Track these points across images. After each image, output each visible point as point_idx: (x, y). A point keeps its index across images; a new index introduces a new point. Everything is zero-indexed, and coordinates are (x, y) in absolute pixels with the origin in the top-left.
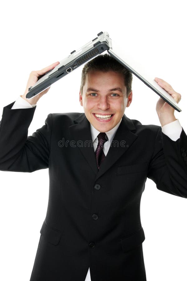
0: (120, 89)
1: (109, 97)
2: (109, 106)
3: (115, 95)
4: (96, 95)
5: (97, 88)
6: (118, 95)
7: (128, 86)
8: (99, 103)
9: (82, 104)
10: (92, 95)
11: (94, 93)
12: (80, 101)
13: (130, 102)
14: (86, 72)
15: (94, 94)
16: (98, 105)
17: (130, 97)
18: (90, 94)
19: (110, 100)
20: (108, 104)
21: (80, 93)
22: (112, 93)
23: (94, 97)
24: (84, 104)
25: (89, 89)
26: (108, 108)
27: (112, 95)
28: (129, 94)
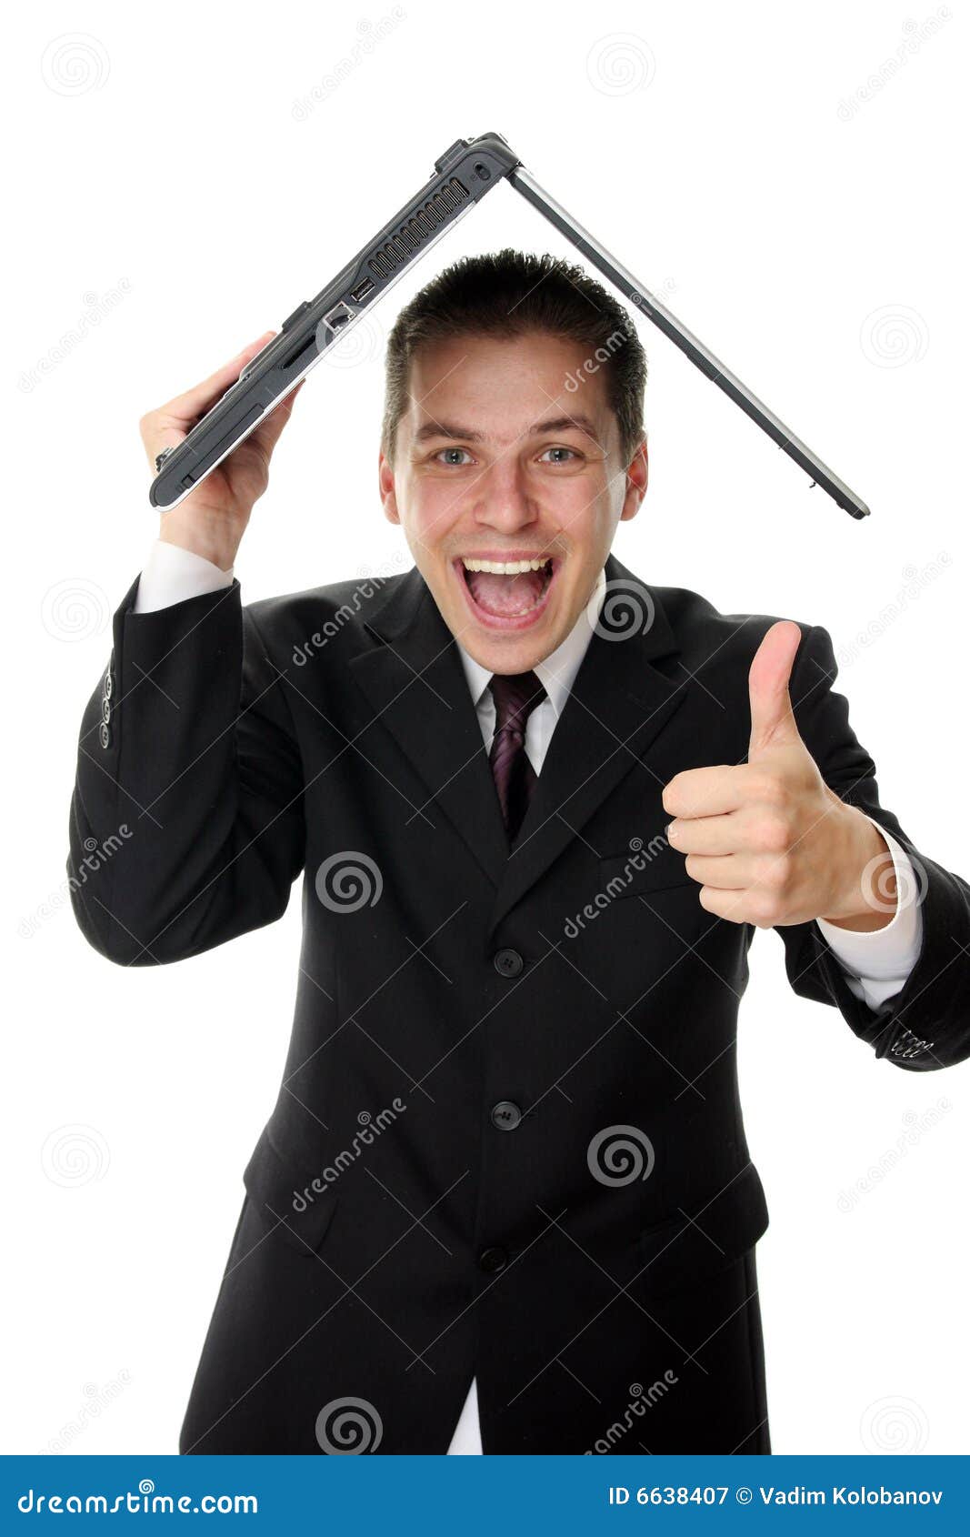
0: (584, 421)
1: (533, 465)
2: (534, 512)
3: (561, 454)
4: (466, 459)
5: (467, 418)
6: (579, 456)
7: (625, 411)
8: (481, 497)
9: (393, 514)
10: (442, 457)
11: (453, 450)
12: (383, 497)
13: (637, 495)
14: (408, 346)
15: (454, 456)
16: (479, 507)
17: (639, 470)
18: (433, 457)
19: (538, 479)
20: (526, 501)
21: (381, 459)
22: (545, 446)
23: (454, 470)
24: (409, 511)
25: (429, 430)
26: (532, 519)
27: (546, 457)
28: (633, 452)
